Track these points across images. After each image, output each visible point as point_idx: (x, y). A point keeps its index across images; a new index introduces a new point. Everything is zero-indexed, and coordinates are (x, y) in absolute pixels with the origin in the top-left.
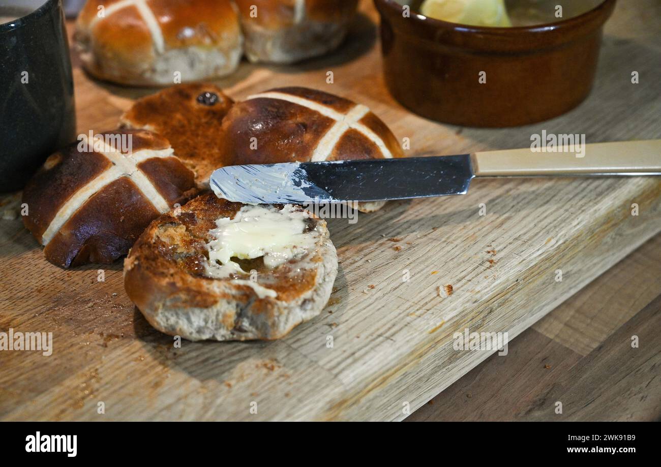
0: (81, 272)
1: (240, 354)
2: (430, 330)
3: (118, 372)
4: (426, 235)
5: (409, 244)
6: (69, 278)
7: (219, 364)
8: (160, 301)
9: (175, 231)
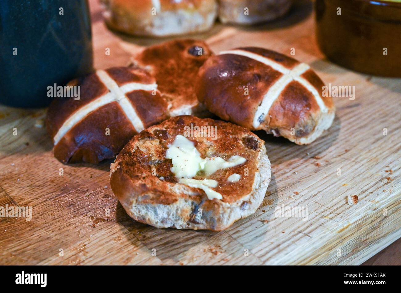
0: (84, 168)
1: (193, 240)
2: (339, 230)
3: (100, 248)
4: (340, 156)
5: (327, 161)
6: (75, 173)
7: (176, 247)
8: (134, 197)
9: (151, 143)
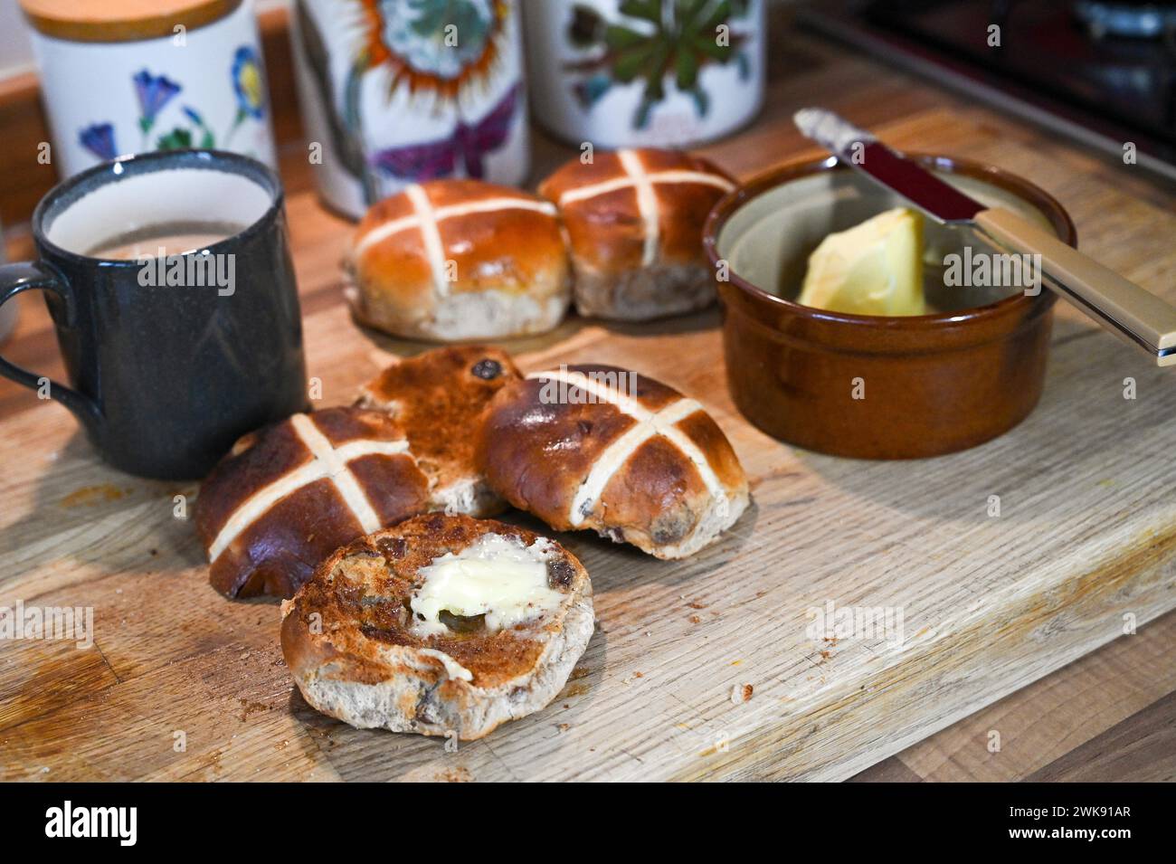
0: (249, 606)
1: (420, 754)
2: (702, 751)
3: (247, 760)
4: (743, 603)
5: (714, 614)
6: (230, 614)
7: (386, 766)
8: (312, 666)
9: (369, 564)
